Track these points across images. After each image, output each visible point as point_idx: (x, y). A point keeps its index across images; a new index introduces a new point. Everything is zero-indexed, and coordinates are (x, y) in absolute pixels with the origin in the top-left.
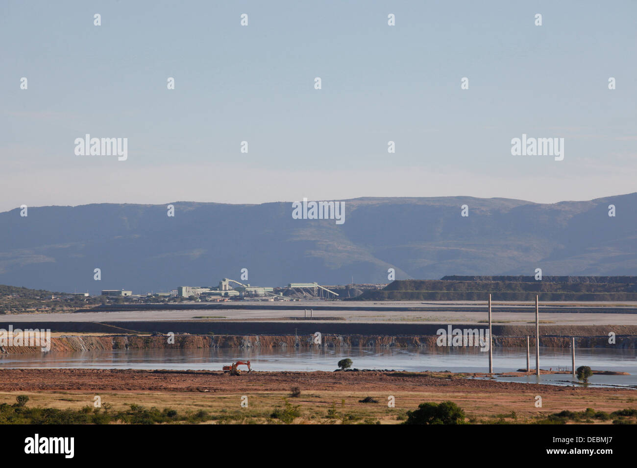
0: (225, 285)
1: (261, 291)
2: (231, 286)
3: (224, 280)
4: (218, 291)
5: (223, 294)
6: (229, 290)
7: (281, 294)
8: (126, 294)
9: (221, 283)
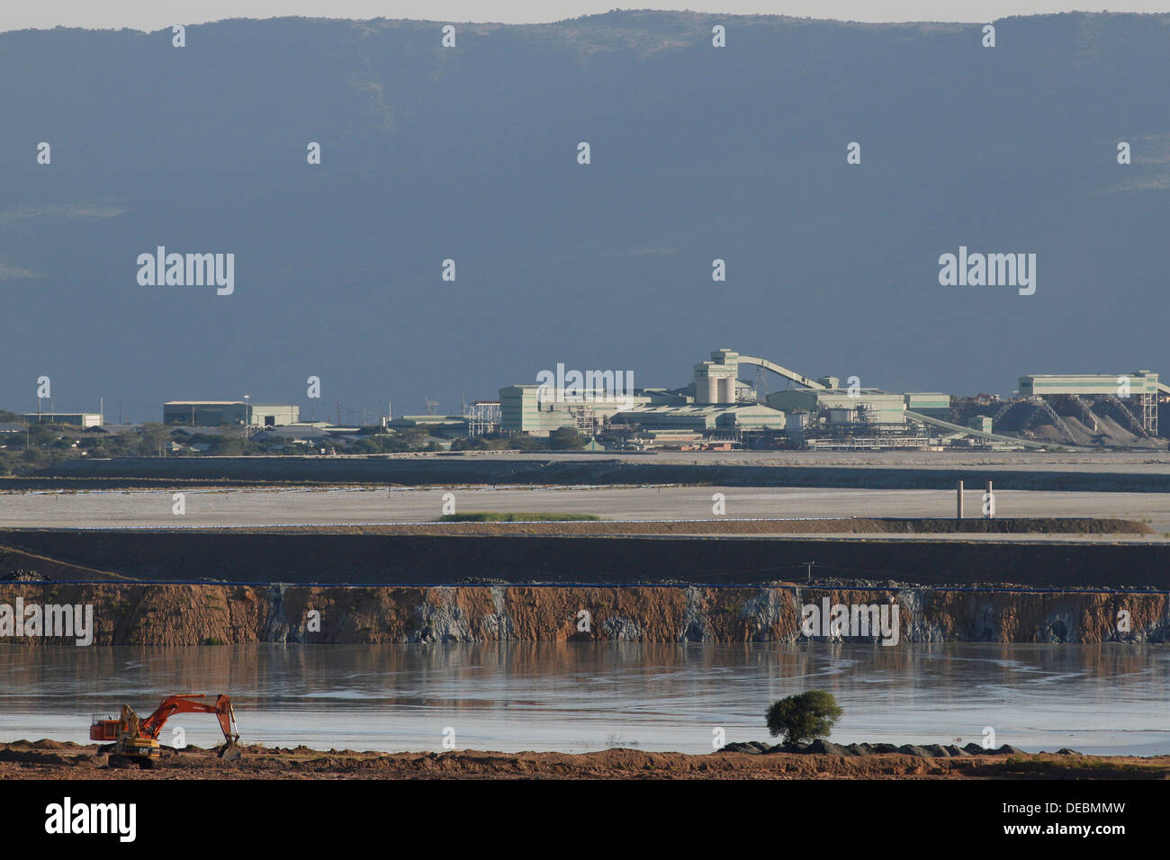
0: (723, 383)
1: (888, 409)
2: (749, 383)
3: (719, 359)
4: (686, 410)
5: (711, 422)
6: (741, 403)
7: (987, 423)
8: (270, 420)
9: (702, 372)
